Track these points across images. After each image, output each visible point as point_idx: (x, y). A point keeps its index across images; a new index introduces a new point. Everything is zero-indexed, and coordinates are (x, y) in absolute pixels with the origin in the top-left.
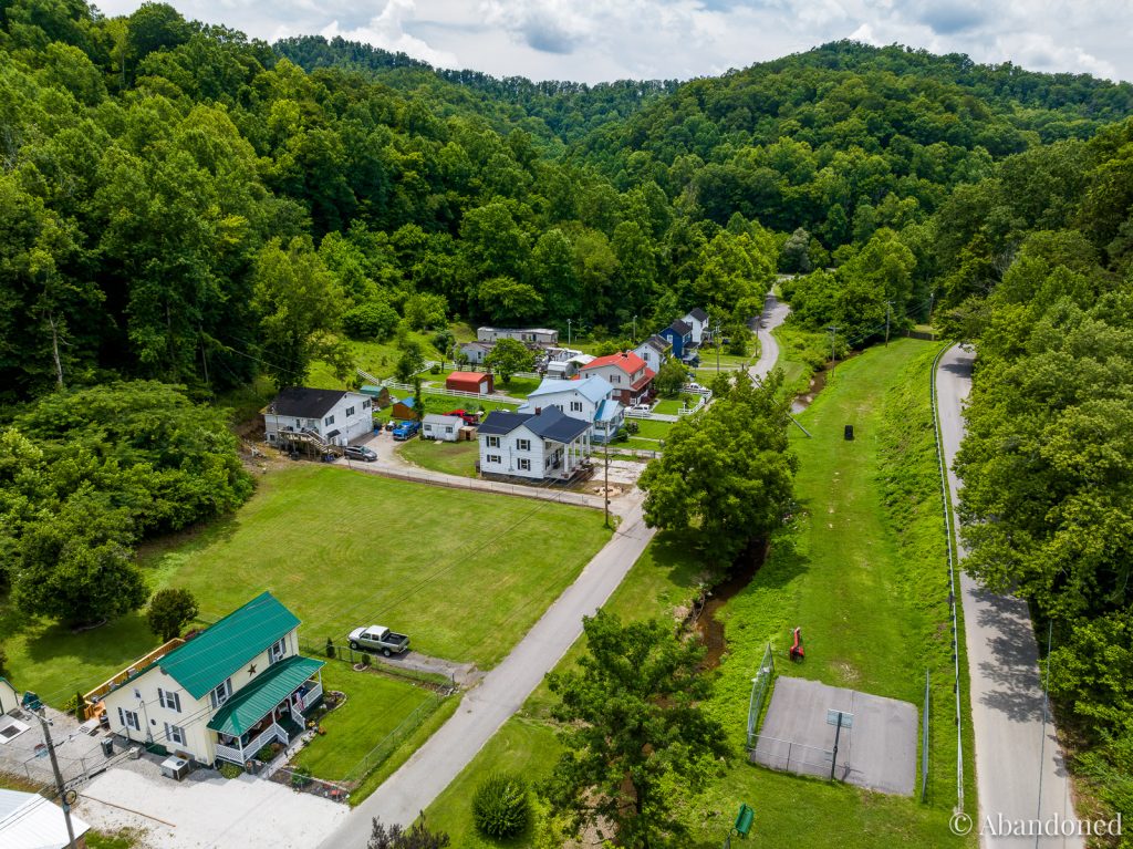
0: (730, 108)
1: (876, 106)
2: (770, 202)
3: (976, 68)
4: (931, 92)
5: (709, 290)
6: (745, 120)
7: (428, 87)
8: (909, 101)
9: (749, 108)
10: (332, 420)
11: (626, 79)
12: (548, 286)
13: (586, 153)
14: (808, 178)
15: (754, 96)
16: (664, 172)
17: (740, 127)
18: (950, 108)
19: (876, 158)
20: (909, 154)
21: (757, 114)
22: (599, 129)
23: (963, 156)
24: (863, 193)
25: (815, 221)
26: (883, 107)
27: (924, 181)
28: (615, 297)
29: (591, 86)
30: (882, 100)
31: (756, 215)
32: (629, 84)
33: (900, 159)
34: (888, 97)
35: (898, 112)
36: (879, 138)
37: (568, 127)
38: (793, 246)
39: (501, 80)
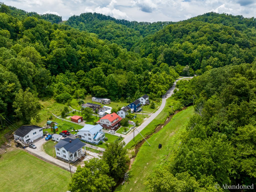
0: (177, 32)
1: (211, 33)
2: (181, 58)
3: (244, 19)
4: (225, 29)
5: (151, 88)
6: (180, 35)
7: (111, 25)
8: (219, 32)
9: (182, 32)
10: (28, 136)
11: (160, 21)
12: (109, 88)
13: (143, 42)
14: (191, 52)
15: (183, 29)
16: (157, 49)
17: (178, 37)
18: (230, 34)
19: (209, 47)
20: (217, 46)
21: (183, 34)
22: (146, 37)
23: (231, 47)
24: (204, 56)
25: (192, 63)
26: (212, 33)
27: (220, 53)
28: (126, 90)
29: (151, 23)
30: (212, 32)
31: (178, 61)
32: (160, 22)
33: (215, 47)
34: (214, 31)
35: (216, 35)
36: (210, 42)
37: (145, 33)
38: (185, 70)
39: (131, 22)
